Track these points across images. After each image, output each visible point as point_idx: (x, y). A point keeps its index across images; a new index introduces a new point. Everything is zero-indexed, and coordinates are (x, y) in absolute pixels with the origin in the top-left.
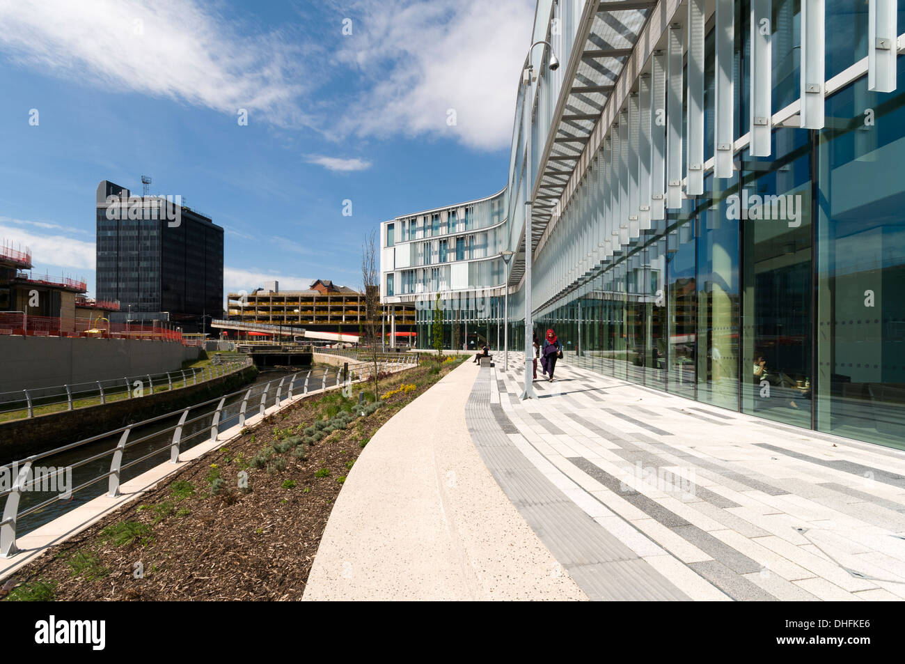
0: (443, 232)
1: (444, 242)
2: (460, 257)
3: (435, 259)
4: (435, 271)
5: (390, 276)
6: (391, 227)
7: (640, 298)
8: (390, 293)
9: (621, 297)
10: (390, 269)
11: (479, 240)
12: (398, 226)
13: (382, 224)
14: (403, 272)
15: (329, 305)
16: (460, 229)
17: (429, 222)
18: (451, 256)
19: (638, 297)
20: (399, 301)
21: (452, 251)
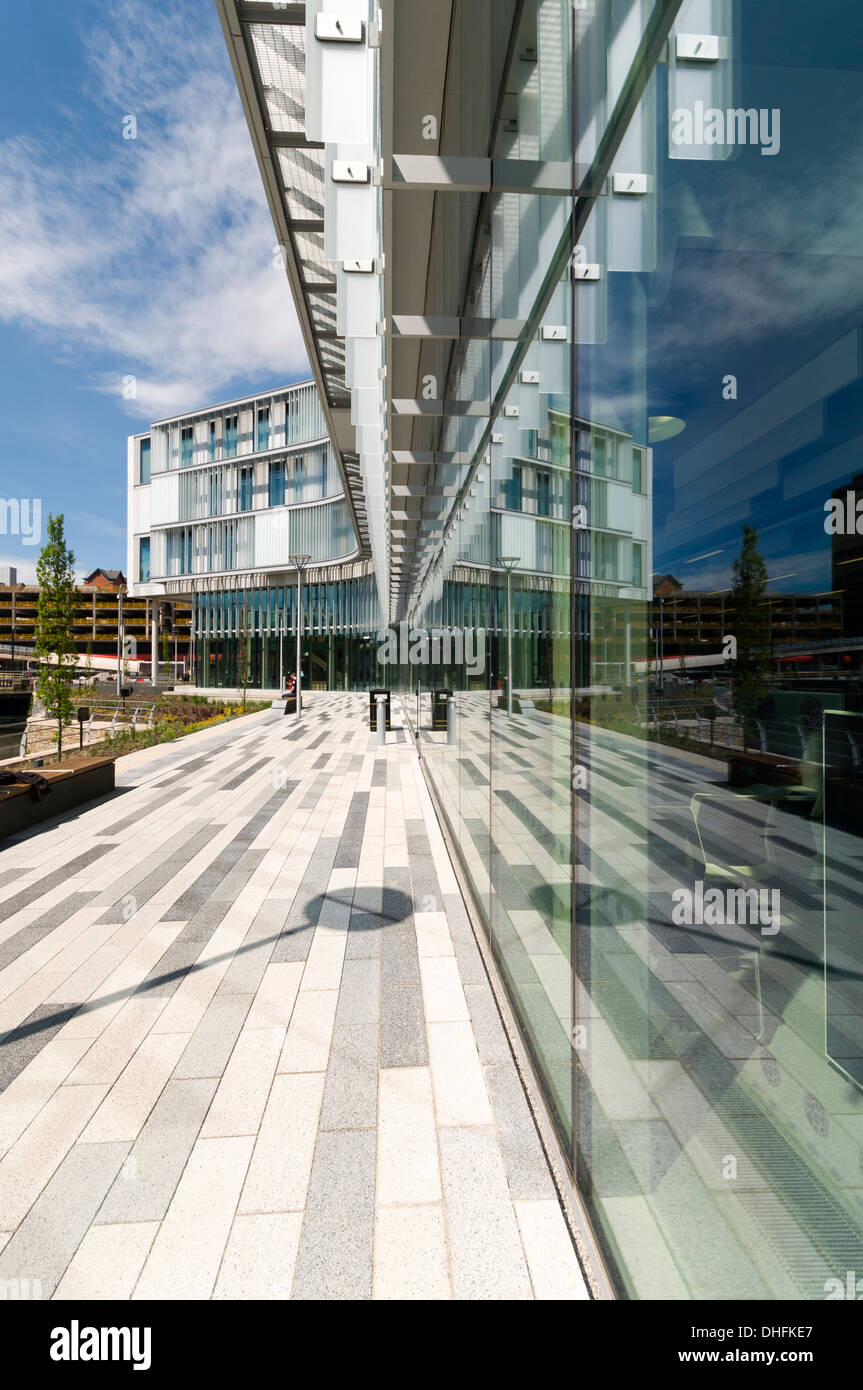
0: (245, 450)
1: (246, 472)
2: (276, 500)
3: (230, 507)
4: (228, 527)
5: (145, 543)
6: (145, 444)
7: (621, 590)
8: (143, 577)
9: (587, 587)
10: (145, 529)
11: (312, 464)
12: (158, 441)
13: (131, 439)
14: (169, 533)
15: (94, 607)
16: (277, 442)
17: (219, 433)
18: (260, 500)
19: (619, 587)
20: (163, 592)
21: (260, 489)
